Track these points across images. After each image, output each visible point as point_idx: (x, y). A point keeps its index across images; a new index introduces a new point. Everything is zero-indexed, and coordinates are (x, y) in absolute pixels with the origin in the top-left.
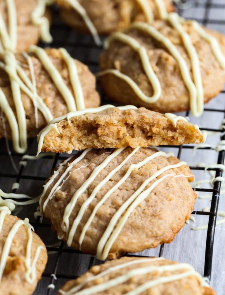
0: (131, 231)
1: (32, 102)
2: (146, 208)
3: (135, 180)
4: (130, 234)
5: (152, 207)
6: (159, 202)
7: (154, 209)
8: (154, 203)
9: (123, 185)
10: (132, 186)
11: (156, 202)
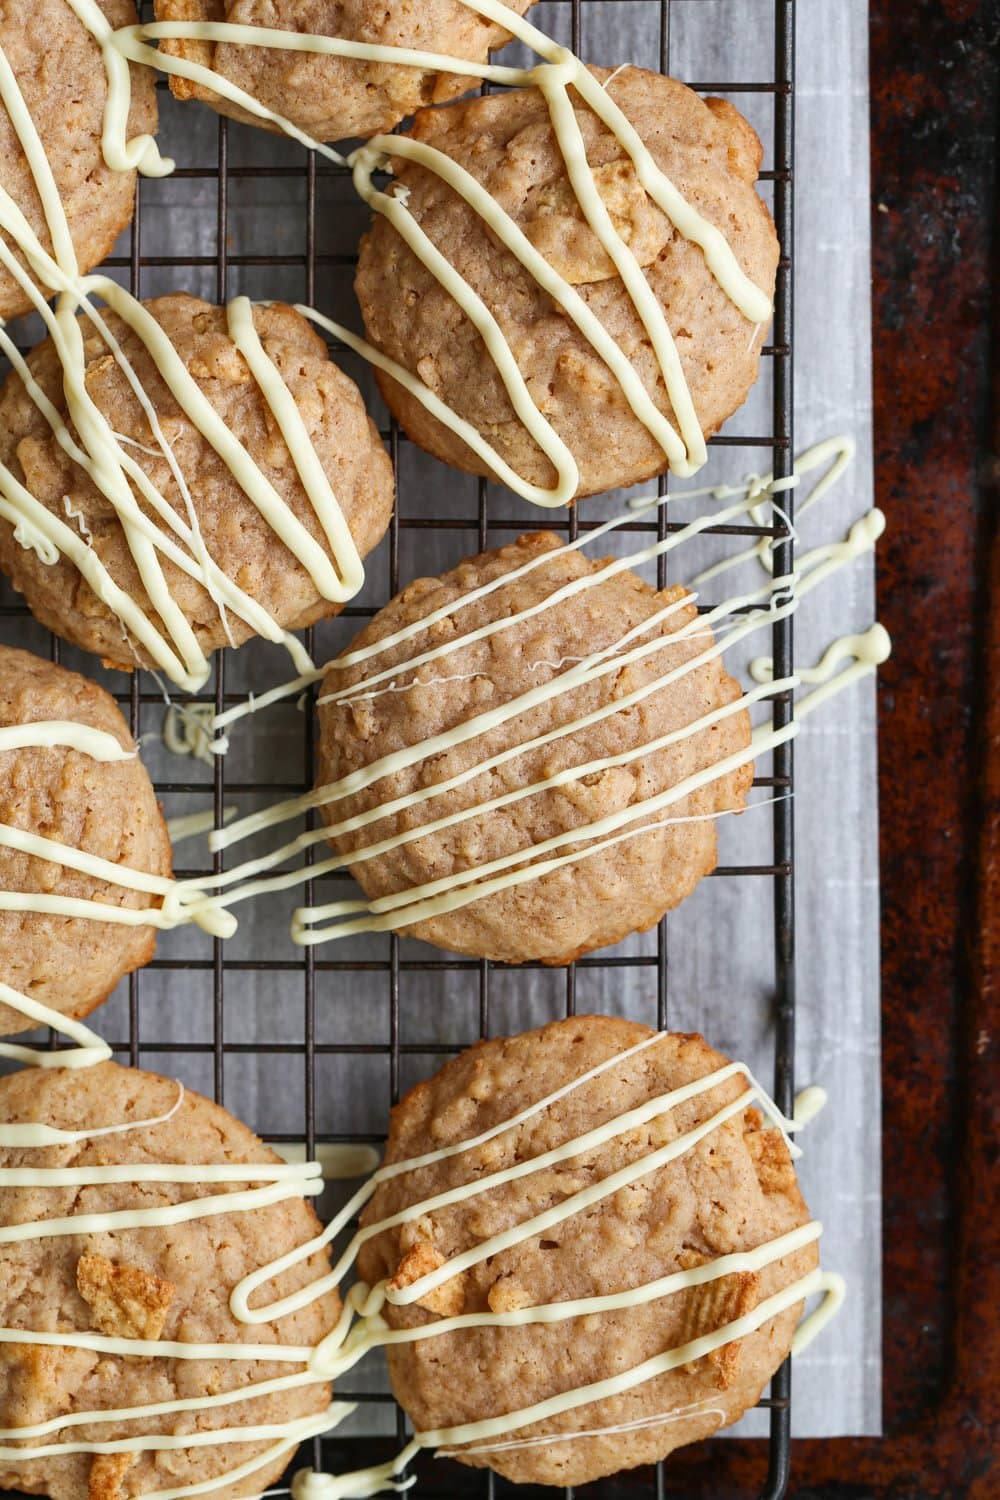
0: (463, 922)
1: (203, 590)
2: (531, 896)
3: (550, 809)
4: (458, 927)
5: (546, 899)
6: (569, 894)
7: (548, 907)
8: (555, 895)
9: (514, 806)
10: (532, 822)
11: (563, 894)
